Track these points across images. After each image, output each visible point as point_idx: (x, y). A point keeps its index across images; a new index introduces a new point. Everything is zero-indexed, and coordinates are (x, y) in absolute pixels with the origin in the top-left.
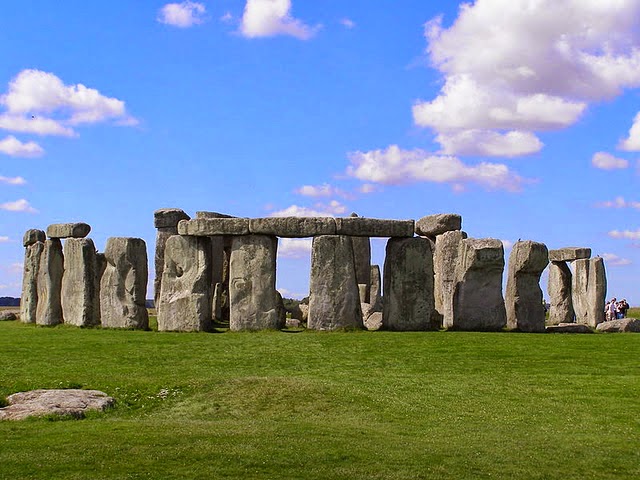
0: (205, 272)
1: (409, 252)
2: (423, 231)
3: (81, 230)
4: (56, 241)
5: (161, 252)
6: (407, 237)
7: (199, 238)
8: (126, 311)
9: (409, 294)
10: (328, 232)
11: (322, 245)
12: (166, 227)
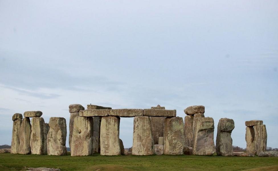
0: (90, 131)
1: (174, 123)
2: (189, 113)
3: (39, 114)
4: (28, 119)
5: (72, 123)
6: (173, 117)
7: (88, 117)
8: (58, 148)
9: (174, 141)
10: (141, 115)
11: (138, 120)
12: (74, 112)
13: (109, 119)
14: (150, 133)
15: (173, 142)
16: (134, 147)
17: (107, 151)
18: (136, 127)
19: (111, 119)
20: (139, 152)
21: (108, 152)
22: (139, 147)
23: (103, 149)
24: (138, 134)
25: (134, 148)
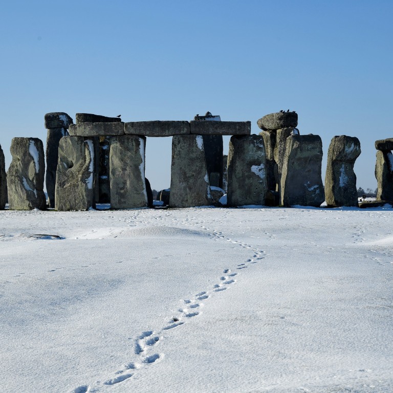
1: (247, 146)
6: (245, 135)
9: (247, 179)
10: (185, 132)
11: (179, 142)
12: (55, 128)
13: (126, 141)
14: (202, 166)
15: (246, 183)
16: (173, 191)
17: (122, 200)
18: (177, 155)
19: (130, 140)
20: (182, 201)
21: (125, 202)
22: (182, 192)
23: (116, 196)
24: (181, 168)
25: (174, 194)
